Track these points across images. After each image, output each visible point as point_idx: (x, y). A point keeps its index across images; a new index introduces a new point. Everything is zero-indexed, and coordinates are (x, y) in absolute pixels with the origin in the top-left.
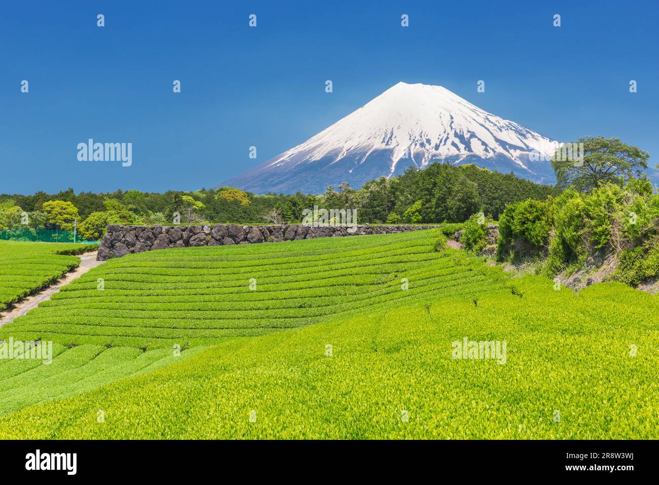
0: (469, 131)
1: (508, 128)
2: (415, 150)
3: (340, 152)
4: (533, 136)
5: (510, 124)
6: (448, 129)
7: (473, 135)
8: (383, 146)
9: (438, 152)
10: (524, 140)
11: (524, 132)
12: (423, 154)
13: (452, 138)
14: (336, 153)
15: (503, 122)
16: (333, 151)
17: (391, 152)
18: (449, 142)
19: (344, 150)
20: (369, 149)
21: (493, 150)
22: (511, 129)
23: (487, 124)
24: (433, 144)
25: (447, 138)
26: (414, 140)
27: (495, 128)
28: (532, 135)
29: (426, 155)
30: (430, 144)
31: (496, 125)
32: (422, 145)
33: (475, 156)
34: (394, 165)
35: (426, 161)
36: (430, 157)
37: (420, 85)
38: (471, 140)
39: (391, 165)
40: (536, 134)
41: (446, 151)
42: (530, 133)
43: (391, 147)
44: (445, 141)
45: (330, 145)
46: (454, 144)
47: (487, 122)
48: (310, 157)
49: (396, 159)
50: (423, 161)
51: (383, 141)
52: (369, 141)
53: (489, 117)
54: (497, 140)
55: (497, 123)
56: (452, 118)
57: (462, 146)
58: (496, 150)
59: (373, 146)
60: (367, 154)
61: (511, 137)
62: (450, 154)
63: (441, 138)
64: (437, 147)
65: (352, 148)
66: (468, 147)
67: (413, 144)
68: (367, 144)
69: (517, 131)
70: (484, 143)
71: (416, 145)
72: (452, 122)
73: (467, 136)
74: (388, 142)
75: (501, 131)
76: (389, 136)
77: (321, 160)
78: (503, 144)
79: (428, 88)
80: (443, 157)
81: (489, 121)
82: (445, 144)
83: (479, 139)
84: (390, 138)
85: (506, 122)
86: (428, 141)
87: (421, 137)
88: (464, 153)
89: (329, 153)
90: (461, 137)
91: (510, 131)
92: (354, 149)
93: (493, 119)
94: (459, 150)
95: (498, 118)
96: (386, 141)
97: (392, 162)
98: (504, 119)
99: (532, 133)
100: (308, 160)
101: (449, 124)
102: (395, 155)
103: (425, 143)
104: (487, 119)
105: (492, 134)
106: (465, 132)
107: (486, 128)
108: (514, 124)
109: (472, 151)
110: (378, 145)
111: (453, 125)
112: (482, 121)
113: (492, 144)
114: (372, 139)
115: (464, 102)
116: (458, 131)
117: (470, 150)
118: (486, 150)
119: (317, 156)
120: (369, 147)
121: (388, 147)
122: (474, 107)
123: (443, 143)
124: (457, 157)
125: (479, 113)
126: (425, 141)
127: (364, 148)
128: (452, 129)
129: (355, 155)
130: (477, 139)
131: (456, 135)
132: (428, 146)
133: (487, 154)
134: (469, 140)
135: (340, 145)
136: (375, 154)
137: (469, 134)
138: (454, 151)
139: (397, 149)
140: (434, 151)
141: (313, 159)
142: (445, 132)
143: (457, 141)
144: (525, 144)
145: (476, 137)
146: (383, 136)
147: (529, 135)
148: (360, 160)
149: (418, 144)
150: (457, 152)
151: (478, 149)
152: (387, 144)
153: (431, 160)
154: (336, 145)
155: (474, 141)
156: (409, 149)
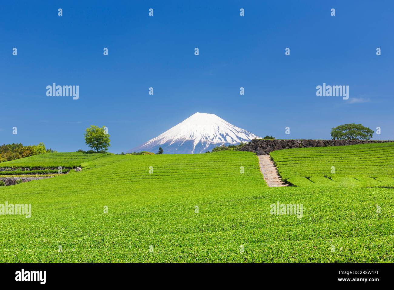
0: (225, 133)
1: (242, 132)
2: (203, 141)
3: (172, 141)
4: (252, 135)
6: (217, 132)
7: (227, 135)
8: (190, 139)
9: (213, 141)
10: (248, 137)
11: (248, 134)
12: (207, 142)
13: (219, 136)
14: (170, 141)
15: (240, 130)
16: (169, 140)
17: (193, 141)
18: (217, 137)
20: (184, 140)
22: (243, 132)
23: (233, 130)
24: (211, 138)
25: (217, 136)
26: (203, 136)
27: (237, 132)
29: (208, 143)
30: (209, 138)
31: (237, 131)
32: (206, 138)
33: (228, 143)
34: (194, 146)
35: (208, 145)
36: (209, 143)
37: (205, 114)
38: (227, 137)
39: (193, 147)
40: (253, 135)
41: (216, 141)
42: (251, 134)
43: (193, 139)
44: (216, 137)
45: (168, 138)
46: (219, 138)
47: (233, 129)
48: (159, 143)
49: (195, 144)
50: (207, 145)
51: (190, 137)
52: (184, 137)
53: (234, 127)
54: (237, 137)
55: (237, 130)
56: (219, 127)
57: (223, 139)
58: (237, 141)
59: (186, 139)
60: (184, 142)
61: (243, 136)
62: (218, 142)
63: (214, 136)
64: (212, 140)
65: (177, 139)
66: (225, 139)
67: (203, 138)
68: (183, 138)
69: (245, 133)
70: (232, 138)
71: (204, 138)
72: (219, 129)
73: (225, 135)
75: (239, 133)
77: (164, 144)
78: (240, 138)
79: (209, 115)
80: (215, 144)
82: (216, 138)
83: (230, 136)
84: (193, 135)
85: (241, 129)
87: (206, 135)
88: (224, 142)
89: (167, 141)
90: (222, 136)
91: (243, 133)
93: (236, 128)
94: (221, 141)
95: (237, 128)
97: (194, 145)
100: (158, 144)
104: (233, 128)
105: (235, 134)
106: (224, 133)
107: (233, 132)
108: (244, 130)
110: (188, 138)
111: (219, 130)
112: (231, 129)
113: (235, 138)
115: (224, 121)
116: (221, 133)
117: (226, 141)
118: (233, 141)
119: (163, 143)
120: (184, 139)
121: (192, 139)
122: (227, 123)
123: (215, 138)
124: (221, 143)
125: (230, 126)
128: (218, 132)
129: (178, 142)
131: (220, 134)
132: (208, 139)
133: (233, 142)
134: (226, 137)
135: (172, 138)
136: (187, 142)
137: (226, 134)
138: (219, 141)
139: (196, 140)
140: (211, 141)
141: (161, 144)
142: (216, 133)
143: (221, 137)
144: (248, 138)
145: (228, 135)
146: (190, 135)
148: (180, 144)
149: (205, 138)
150: (221, 142)
151: (229, 140)
152: (192, 138)
153: (210, 144)
154: (170, 138)
155: (228, 137)
156: (201, 140)
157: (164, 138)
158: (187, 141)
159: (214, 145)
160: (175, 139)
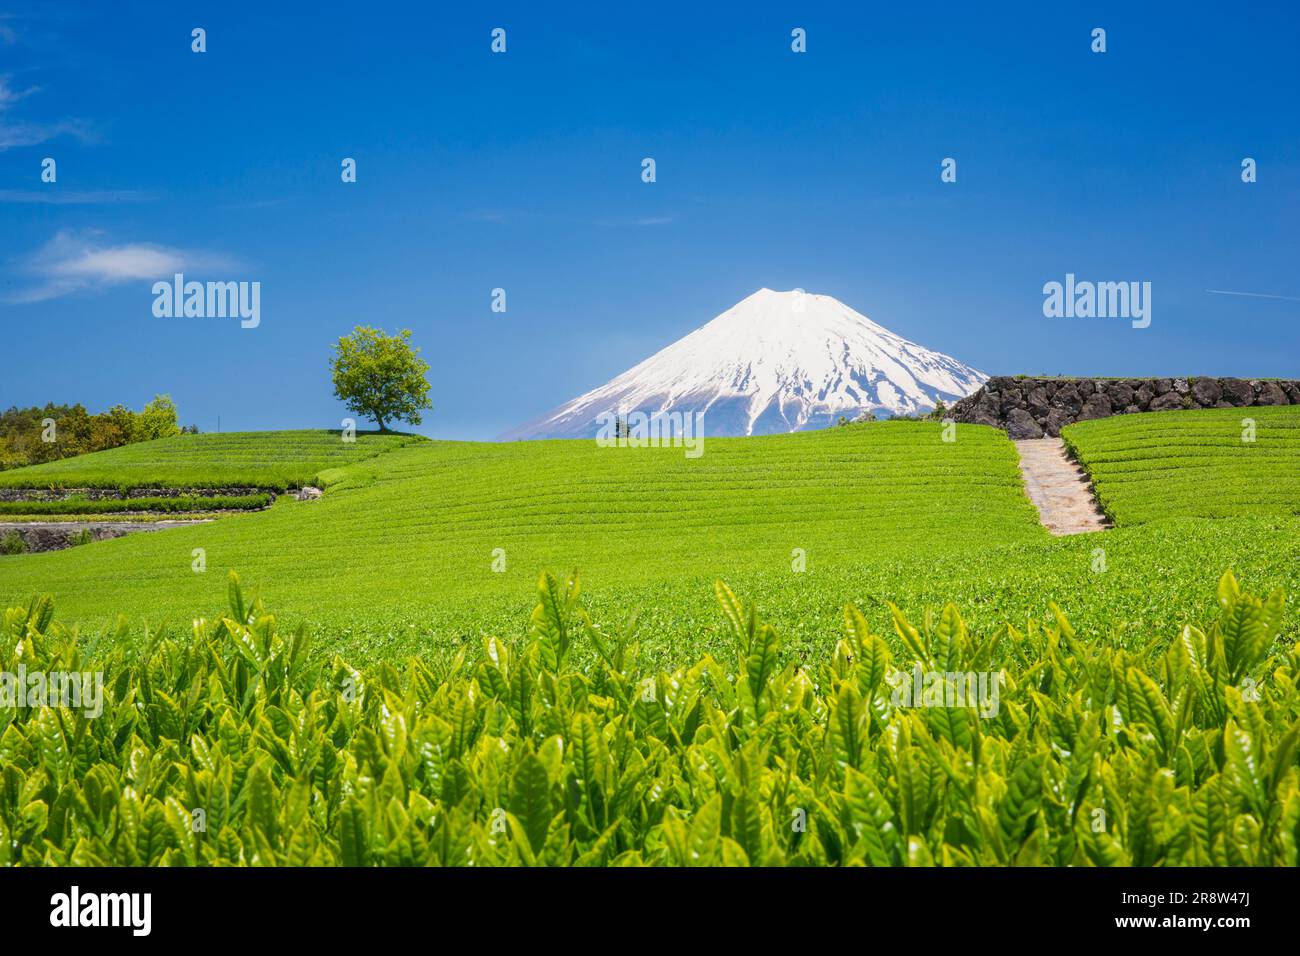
0: (874, 370)
1: (939, 365)
2: (787, 400)
3: (664, 401)
5: (941, 358)
6: (841, 366)
7: (881, 376)
8: (734, 392)
9: (824, 403)
10: (964, 386)
11: (965, 373)
12: (800, 406)
13: (847, 381)
14: (656, 401)
15: (931, 356)
17: (746, 401)
18: (842, 387)
19: (671, 398)
20: (712, 397)
21: (914, 401)
22: (943, 367)
23: (905, 359)
24: (816, 390)
25: (839, 380)
26: (784, 383)
27: (918, 365)
28: (976, 376)
29: (805, 408)
30: (810, 390)
31: (919, 361)
32: (798, 391)
33: (884, 410)
34: (751, 423)
35: (803, 418)
36: (810, 411)
37: (796, 293)
38: (879, 384)
39: (747, 424)
41: (837, 401)
42: (974, 374)
43: (747, 393)
44: (836, 385)
45: (647, 389)
46: (849, 390)
47: (905, 355)
49: (755, 412)
50: (799, 417)
51: (735, 384)
52: (712, 384)
53: (907, 347)
54: (921, 385)
55: (920, 358)
56: (847, 347)
57: (863, 394)
58: (918, 401)
59: (717, 392)
60: (709, 405)
61: (943, 381)
62: (843, 407)
63: (828, 380)
64: (822, 395)
65: (684, 395)
66: (873, 394)
67: (784, 390)
68: (708, 388)
69: (953, 371)
70: (898, 390)
71: (787, 391)
72: (848, 354)
73: (871, 377)
74: (742, 385)
75: (927, 370)
76: (743, 376)
78: (929, 391)
80: (832, 412)
81: (908, 354)
82: (835, 390)
83: (891, 383)
84: (746, 378)
85: (936, 355)
86: (808, 385)
87: (796, 377)
88: (866, 405)
89: (646, 401)
90: (862, 380)
91: (943, 371)
92: (687, 397)
93: (914, 350)
94: (858, 399)
95: (923, 350)
96: (739, 383)
97: (749, 418)
98: (931, 351)
99: (977, 373)
101: (843, 357)
102: (753, 407)
103: (803, 387)
104: (905, 350)
105: (912, 375)
106: (869, 371)
108: (949, 358)
109: (880, 403)
110: (726, 390)
111: (848, 359)
112: (895, 353)
113: (913, 391)
114: (716, 381)
115: (867, 322)
116: (857, 370)
117: (876, 400)
118: (903, 401)
119: (628, 406)
120: (710, 393)
121: (742, 394)
122: (881, 330)
123: (832, 388)
124: (855, 411)
125: (892, 341)
126: (803, 385)
127: (704, 394)
128: (846, 365)
130: (887, 382)
131: (853, 376)
132: (807, 394)
133: (904, 407)
134: (874, 384)
135: (664, 390)
136: (720, 405)
137: (875, 374)
138: (849, 402)
139: (757, 396)
140: (817, 402)
142: (835, 371)
143: (855, 385)
145: (886, 379)
146: (734, 376)
147: (973, 378)
149: (791, 390)
150: (854, 404)
151: (888, 398)
152: (741, 389)
153: (813, 416)
154: (658, 390)
155: (882, 386)
156: (776, 396)
157: (633, 388)
158: (721, 400)
159: (827, 417)
160: (674, 392)
